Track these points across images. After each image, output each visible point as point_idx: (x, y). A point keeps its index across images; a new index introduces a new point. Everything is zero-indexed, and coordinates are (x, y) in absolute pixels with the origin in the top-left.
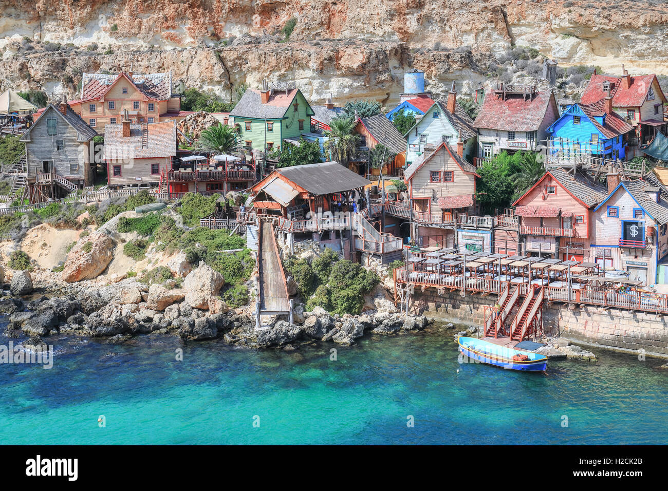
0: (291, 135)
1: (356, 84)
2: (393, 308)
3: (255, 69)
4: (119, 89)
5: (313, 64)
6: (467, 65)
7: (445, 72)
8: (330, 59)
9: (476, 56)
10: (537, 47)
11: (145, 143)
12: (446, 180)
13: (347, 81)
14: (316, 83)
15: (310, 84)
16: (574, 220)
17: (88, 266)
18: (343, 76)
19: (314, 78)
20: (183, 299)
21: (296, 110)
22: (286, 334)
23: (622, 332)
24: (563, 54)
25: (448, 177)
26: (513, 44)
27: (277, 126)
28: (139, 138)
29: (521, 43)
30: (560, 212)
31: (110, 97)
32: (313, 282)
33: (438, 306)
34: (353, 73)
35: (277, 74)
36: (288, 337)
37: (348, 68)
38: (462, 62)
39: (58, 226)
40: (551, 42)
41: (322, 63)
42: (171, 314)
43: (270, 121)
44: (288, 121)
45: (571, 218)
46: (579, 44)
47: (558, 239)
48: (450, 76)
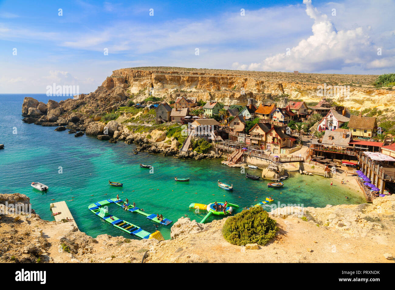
0: (215, 112)
1: (238, 101)
2: (215, 153)
3: (217, 97)
4: (182, 101)
5: (228, 96)
6: (269, 98)
7: (263, 99)
8: (232, 95)
9: (272, 96)
10: (289, 94)
11: (180, 113)
12: (238, 125)
13: (236, 101)
14: (229, 101)
15: (228, 101)
16: (262, 136)
17: (160, 138)
18: (235, 99)
19: (229, 100)
20: (171, 147)
21: (217, 107)
22: (184, 156)
23: (258, 163)
24: (295, 96)
25: (238, 124)
26: (284, 93)
27: (212, 110)
28: (179, 112)
29: (286, 93)
30: (259, 134)
31: (180, 102)
32: (197, 145)
33: (225, 154)
34: (237, 99)
35: (221, 98)
36: (185, 157)
37: (236, 98)
38: (267, 97)
39: (159, 130)
40: (292, 93)
41: (230, 96)
42: (167, 150)
43: (211, 109)
44: (214, 109)
45: (261, 135)
46: (299, 93)
47: (258, 141)
48: (264, 100)
